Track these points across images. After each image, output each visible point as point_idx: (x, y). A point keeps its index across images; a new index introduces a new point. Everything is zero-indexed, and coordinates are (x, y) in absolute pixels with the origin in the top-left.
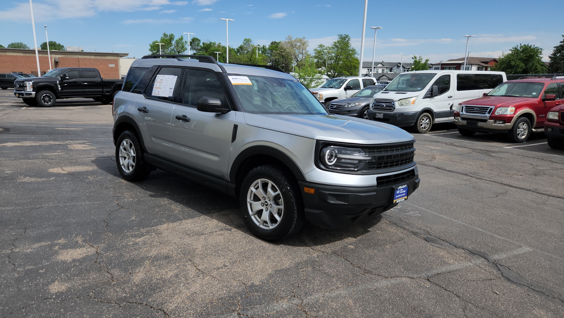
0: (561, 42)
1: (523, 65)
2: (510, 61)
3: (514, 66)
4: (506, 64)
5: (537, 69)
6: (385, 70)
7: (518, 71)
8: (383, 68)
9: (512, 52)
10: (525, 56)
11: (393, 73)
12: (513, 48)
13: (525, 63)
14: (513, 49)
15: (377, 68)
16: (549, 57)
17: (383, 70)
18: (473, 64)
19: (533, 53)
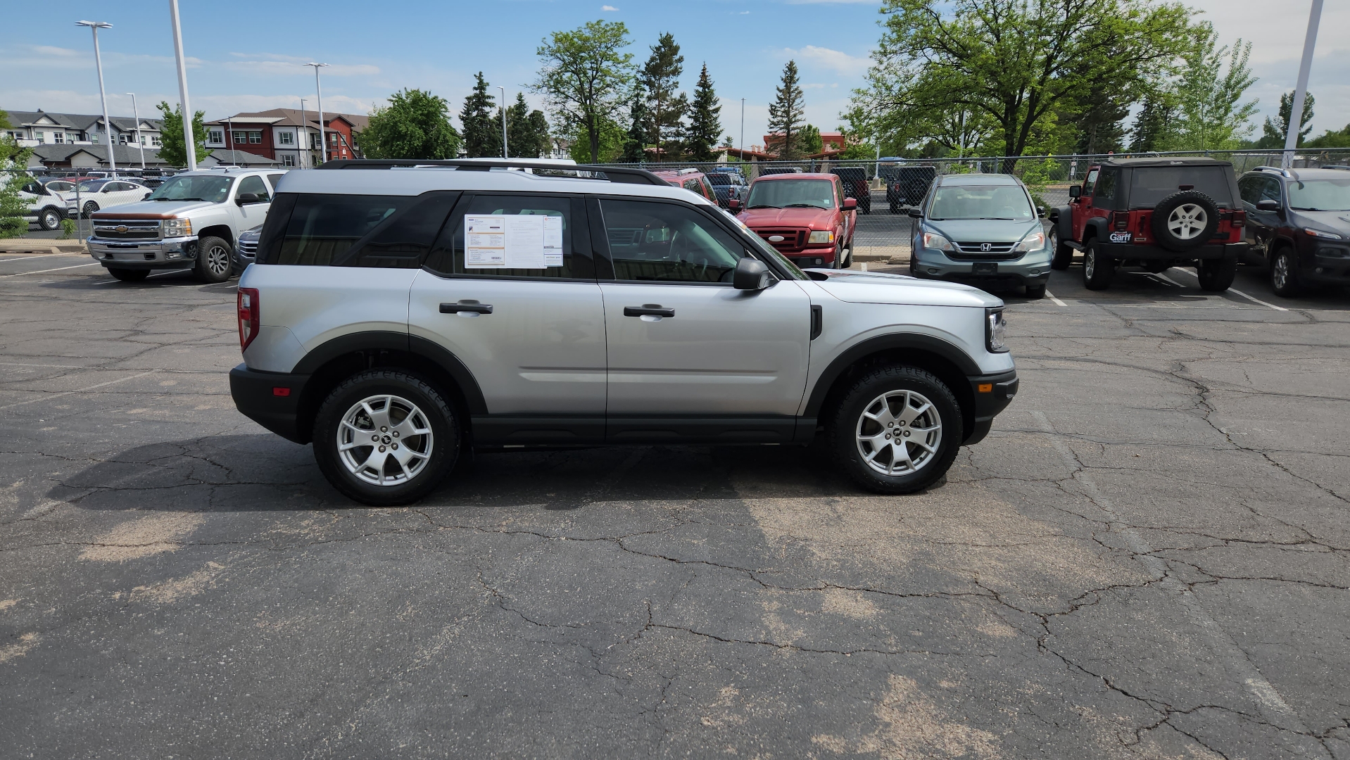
0: (475, 88)
1: (421, 132)
2: (395, 123)
3: (406, 134)
4: (390, 131)
5: (448, 141)
6: (64, 135)
7: (416, 145)
8: (58, 131)
9: (394, 104)
10: (421, 115)
11: (90, 143)
12: (393, 96)
13: (423, 128)
14: (394, 99)
15: (37, 130)
16: (460, 116)
17: (56, 136)
18: (300, 126)
19: (432, 109)
